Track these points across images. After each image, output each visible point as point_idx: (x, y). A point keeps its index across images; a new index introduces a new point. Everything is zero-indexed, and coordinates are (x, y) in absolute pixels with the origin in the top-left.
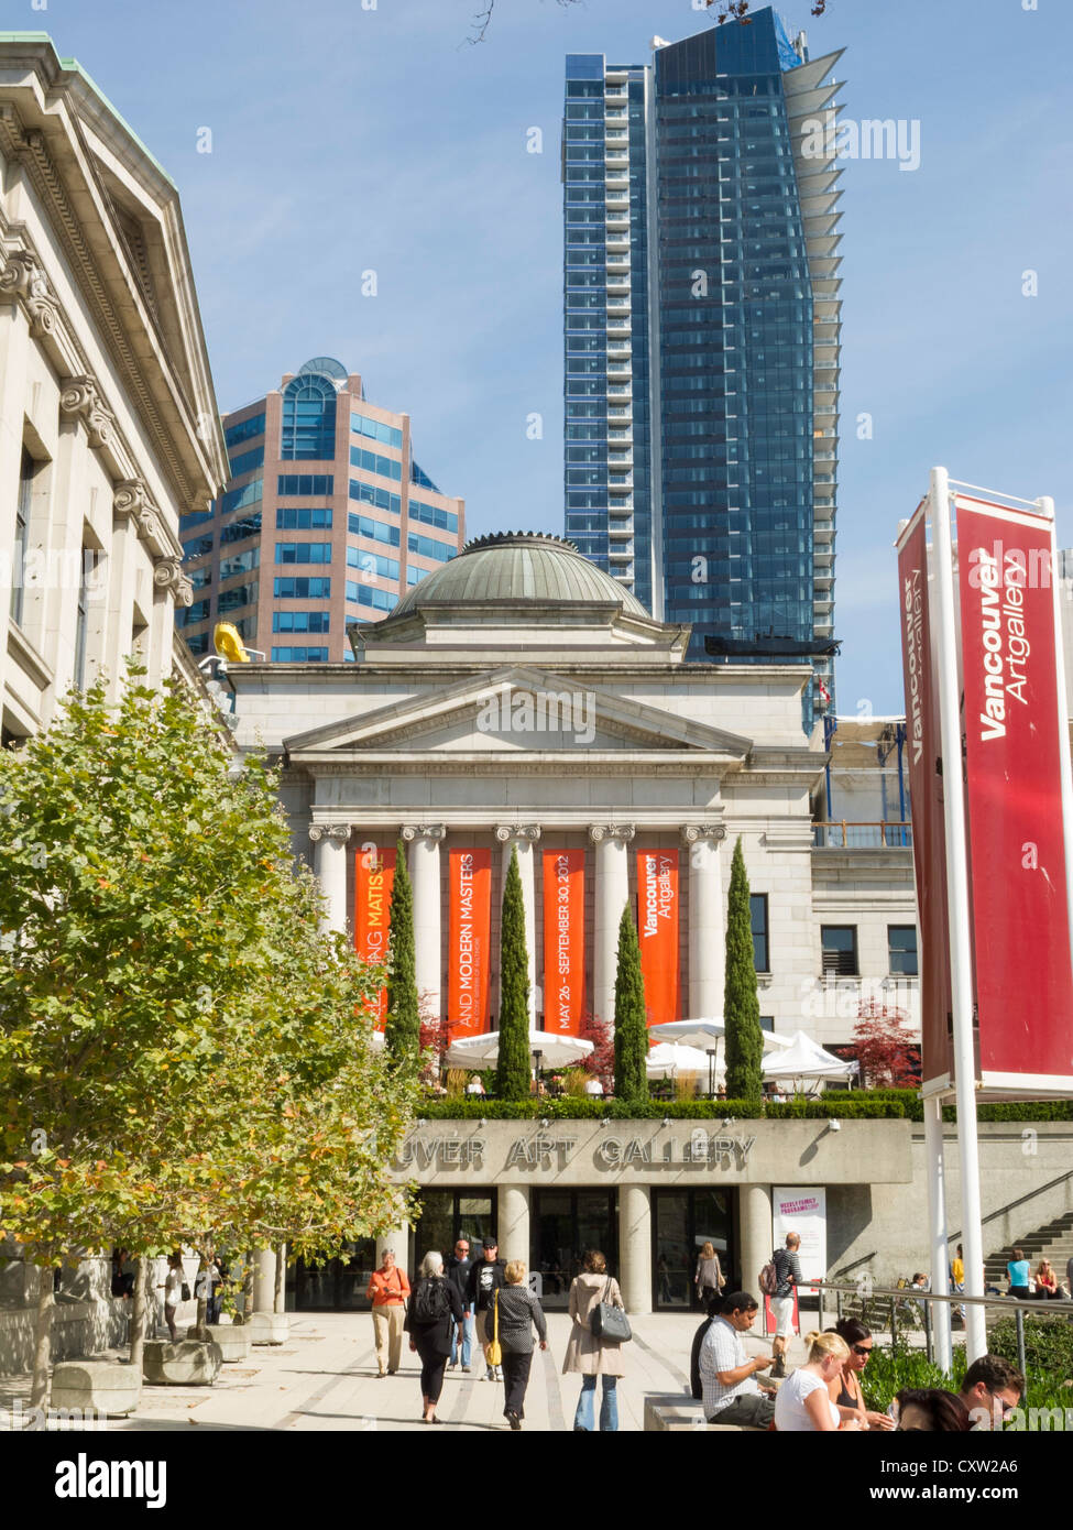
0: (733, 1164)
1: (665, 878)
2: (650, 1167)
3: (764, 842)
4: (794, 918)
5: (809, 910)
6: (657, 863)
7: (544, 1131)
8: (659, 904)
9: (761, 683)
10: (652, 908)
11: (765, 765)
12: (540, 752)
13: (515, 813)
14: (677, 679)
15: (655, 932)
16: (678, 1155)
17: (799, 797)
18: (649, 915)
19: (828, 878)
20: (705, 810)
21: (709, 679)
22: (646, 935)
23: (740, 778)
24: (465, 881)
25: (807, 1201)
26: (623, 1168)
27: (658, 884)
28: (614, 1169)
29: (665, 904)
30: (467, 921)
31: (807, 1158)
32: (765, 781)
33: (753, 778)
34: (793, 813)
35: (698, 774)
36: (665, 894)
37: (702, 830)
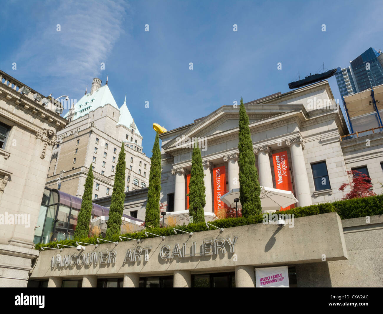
0: (226, 255)
1: (284, 162)
2: (184, 260)
3: (321, 142)
4: (337, 167)
5: (344, 163)
6: (280, 157)
7: (140, 245)
8: (282, 171)
9: (311, 92)
10: (280, 174)
11: (315, 115)
12: (232, 129)
13: (229, 152)
14: (282, 100)
15: (282, 182)
16: (197, 252)
17: (331, 123)
18: (279, 176)
19: (350, 150)
20: (292, 134)
21: (292, 96)
22: (279, 183)
23: (307, 123)
24: (218, 178)
25: (276, 276)
26: (171, 262)
27: (281, 165)
28: (167, 263)
29: (284, 171)
30: (219, 191)
31: (269, 246)
32: (317, 121)
33: (312, 121)
34: (330, 129)
35: (288, 122)
36: (284, 167)
37: (292, 141)
